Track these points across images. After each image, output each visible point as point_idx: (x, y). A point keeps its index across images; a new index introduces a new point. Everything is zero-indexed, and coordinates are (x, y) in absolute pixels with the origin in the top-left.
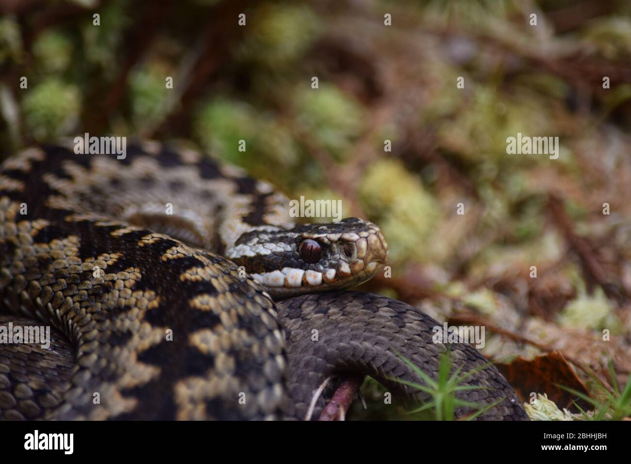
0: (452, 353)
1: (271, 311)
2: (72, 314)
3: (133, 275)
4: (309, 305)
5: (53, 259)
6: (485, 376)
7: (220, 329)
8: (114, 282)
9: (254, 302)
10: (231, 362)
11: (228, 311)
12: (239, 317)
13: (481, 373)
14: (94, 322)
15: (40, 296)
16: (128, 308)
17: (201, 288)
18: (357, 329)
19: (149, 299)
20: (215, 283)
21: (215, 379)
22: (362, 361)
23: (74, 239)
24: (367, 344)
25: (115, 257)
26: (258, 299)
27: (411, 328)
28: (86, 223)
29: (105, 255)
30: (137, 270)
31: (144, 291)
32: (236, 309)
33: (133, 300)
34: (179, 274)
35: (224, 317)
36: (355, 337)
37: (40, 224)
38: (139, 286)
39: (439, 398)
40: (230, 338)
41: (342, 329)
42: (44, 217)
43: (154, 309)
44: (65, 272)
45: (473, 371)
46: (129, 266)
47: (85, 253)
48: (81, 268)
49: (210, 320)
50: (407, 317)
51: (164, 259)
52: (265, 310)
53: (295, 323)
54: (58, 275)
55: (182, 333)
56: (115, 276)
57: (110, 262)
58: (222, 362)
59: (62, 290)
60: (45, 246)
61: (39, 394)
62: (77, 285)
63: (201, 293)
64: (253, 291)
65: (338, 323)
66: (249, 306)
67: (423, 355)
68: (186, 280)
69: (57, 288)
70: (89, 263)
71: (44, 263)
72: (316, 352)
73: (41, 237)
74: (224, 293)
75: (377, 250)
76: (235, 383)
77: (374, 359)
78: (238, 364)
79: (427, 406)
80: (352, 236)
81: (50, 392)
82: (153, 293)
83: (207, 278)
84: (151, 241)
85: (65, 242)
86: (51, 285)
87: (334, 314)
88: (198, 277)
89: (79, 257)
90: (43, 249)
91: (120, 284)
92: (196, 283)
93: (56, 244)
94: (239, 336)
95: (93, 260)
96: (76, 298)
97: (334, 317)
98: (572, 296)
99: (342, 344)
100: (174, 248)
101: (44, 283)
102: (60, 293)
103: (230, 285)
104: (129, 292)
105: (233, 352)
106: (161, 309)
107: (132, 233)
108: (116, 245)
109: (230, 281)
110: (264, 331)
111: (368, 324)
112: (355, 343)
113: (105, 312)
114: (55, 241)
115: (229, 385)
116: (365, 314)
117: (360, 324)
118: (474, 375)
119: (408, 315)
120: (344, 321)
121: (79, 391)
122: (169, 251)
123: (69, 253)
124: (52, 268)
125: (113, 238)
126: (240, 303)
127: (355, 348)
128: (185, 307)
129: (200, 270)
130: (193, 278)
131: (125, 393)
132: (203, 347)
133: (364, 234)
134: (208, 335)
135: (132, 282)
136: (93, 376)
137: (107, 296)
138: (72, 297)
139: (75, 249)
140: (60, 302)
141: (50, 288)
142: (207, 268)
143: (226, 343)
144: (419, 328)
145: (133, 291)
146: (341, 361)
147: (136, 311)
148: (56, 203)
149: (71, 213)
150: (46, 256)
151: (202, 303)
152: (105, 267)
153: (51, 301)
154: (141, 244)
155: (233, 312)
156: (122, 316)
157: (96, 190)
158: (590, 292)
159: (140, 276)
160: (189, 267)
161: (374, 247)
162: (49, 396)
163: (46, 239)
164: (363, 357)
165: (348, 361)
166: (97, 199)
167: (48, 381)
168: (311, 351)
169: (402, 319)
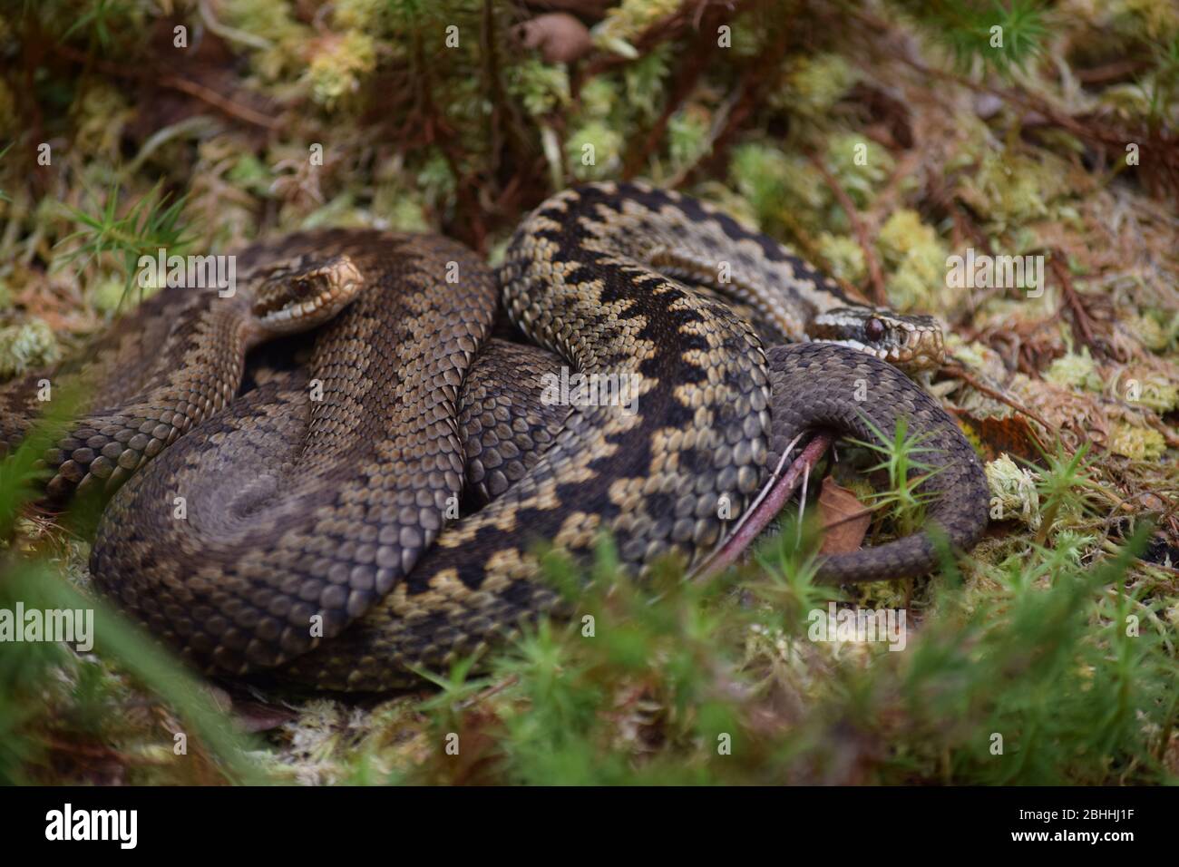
0: (920, 413)
1: (762, 367)
2: (583, 353)
3: (640, 322)
4: (794, 358)
5: (579, 300)
6: (948, 437)
7: (704, 384)
8: (622, 328)
9: (745, 357)
10: (710, 416)
11: (717, 368)
12: (727, 374)
13: (945, 434)
14: (598, 367)
15: (561, 332)
16: (628, 356)
17: (695, 342)
18: (835, 384)
19: (647, 350)
20: (710, 338)
21: (692, 431)
22: (835, 417)
23: (599, 283)
24: (840, 401)
25: (629, 303)
26: (751, 355)
27: (885, 387)
28: (614, 266)
29: (622, 300)
30: (644, 318)
31: (645, 340)
32: (726, 365)
33: (634, 349)
34: (679, 325)
35: (711, 373)
36: (831, 394)
37: (573, 266)
38: (642, 335)
39: (894, 459)
40: (714, 393)
41: (820, 384)
42: (577, 260)
43: (650, 359)
44: (585, 313)
45: (938, 431)
46: (639, 314)
47: (606, 297)
48: (598, 312)
49: (696, 375)
50: (882, 376)
51: (670, 309)
52: (757, 366)
53: (778, 376)
54: (579, 315)
55: (668, 383)
56: (624, 322)
57: (624, 308)
58: (701, 415)
59: (580, 330)
60: (574, 287)
61: (535, 429)
62: (593, 326)
63: (694, 347)
64: (747, 347)
65: (818, 378)
66: (740, 361)
67: (892, 413)
68: (683, 332)
69: (576, 327)
70: (606, 308)
71: (570, 302)
72: (794, 406)
73: (572, 279)
74: (717, 348)
75: (929, 347)
76: (712, 435)
77: (846, 415)
78: (717, 418)
79: (884, 465)
80: (910, 327)
81: (545, 428)
82: (652, 343)
83: (702, 334)
84: (664, 290)
85: (591, 285)
86: (572, 323)
87: (816, 368)
88: (695, 331)
89: (600, 300)
90: (571, 289)
91: (627, 330)
92: (692, 337)
93: (584, 286)
94: (722, 391)
95: (611, 304)
96: (589, 339)
97: (814, 372)
98: (1059, 354)
99: (819, 402)
100: (681, 299)
101: (566, 320)
102: (578, 332)
103: (725, 340)
104: (633, 339)
105: (714, 407)
106: (655, 360)
107: (651, 280)
108: (634, 291)
109: (726, 336)
110: (749, 387)
111: (845, 379)
112: (829, 400)
113: (609, 357)
114: (583, 283)
115: (704, 436)
116: (843, 369)
117: (837, 380)
118: (937, 435)
119: (884, 373)
120: (823, 375)
121: (570, 434)
122: (676, 302)
123: (593, 296)
124: (575, 307)
125: (633, 285)
126: (731, 358)
127: (829, 405)
128: (676, 359)
129: (698, 324)
130: (690, 331)
131: (609, 439)
132: (685, 400)
133: (922, 328)
134: (691, 388)
135: (638, 330)
136: (584, 420)
137: (614, 341)
138: (587, 337)
139: (599, 293)
140: (576, 339)
141: (570, 326)
142: (706, 324)
143: (708, 400)
144: (892, 387)
145: (636, 339)
146: (816, 418)
147: (633, 360)
148: (590, 245)
149: (602, 255)
150: (572, 296)
151: (693, 357)
152: (619, 312)
153: (569, 338)
154: (655, 293)
155: (722, 368)
156: (621, 363)
157: (627, 232)
158: (1077, 351)
159: (645, 324)
160: (689, 320)
161: (925, 342)
162: (543, 432)
163: (575, 281)
164: (836, 414)
165: (823, 418)
166: (626, 240)
167: (545, 417)
168: (789, 405)
169: (877, 376)
